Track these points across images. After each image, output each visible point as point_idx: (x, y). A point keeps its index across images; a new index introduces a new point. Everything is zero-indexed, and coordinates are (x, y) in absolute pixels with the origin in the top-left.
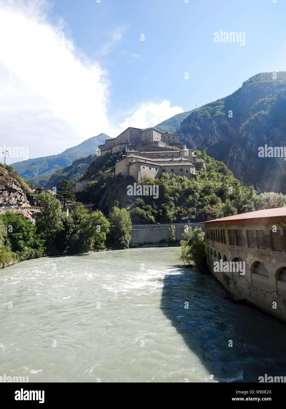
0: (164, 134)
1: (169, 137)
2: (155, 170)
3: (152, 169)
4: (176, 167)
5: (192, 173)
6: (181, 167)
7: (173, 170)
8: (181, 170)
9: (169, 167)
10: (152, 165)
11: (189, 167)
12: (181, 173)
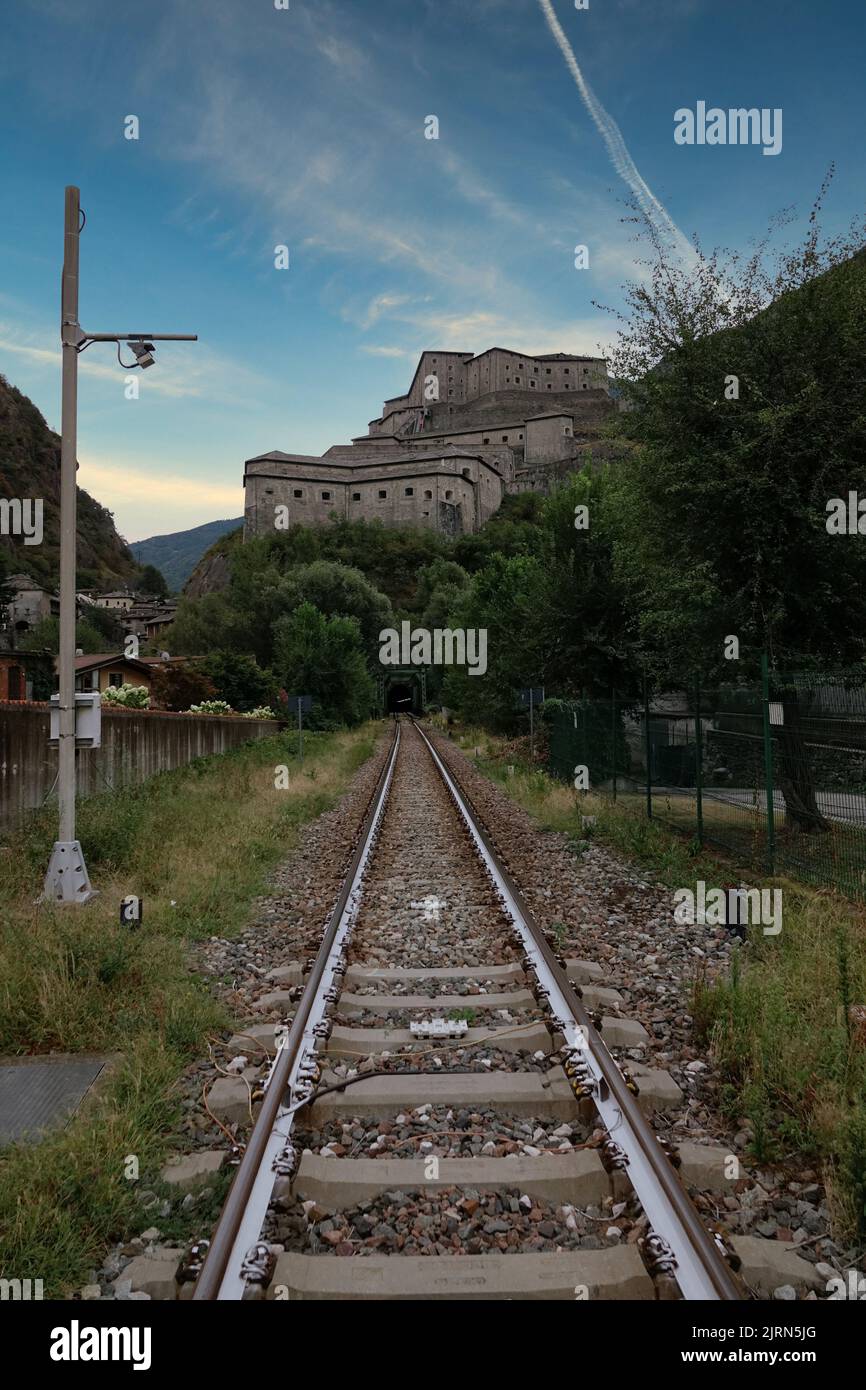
1: (567, 371)
2: (318, 498)
3: (306, 496)
4: (395, 482)
5: (445, 501)
6: (407, 483)
7: (383, 494)
8: (409, 491)
9: (371, 485)
10: (310, 484)
11: (434, 479)
12: (408, 503)
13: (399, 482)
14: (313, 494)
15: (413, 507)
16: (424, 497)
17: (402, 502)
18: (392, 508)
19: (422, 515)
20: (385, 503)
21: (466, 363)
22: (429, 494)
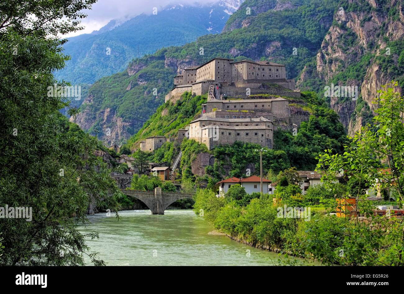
0: (263, 66)
1: (270, 70)
2: (228, 134)
3: (225, 134)
4: (251, 131)
5: (268, 138)
6: (256, 131)
7: (247, 134)
8: (256, 134)
9: (243, 131)
10: (225, 130)
11: (264, 131)
12: (256, 137)
13: (253, 131)
14: (226, 133)
15: (257, 139)
16: (261, 136)
17: (254, 137)
18: (251, 138)
19: (260, 141)
20: (248, 137)
21: (231, 64)
22: (263, 135)
